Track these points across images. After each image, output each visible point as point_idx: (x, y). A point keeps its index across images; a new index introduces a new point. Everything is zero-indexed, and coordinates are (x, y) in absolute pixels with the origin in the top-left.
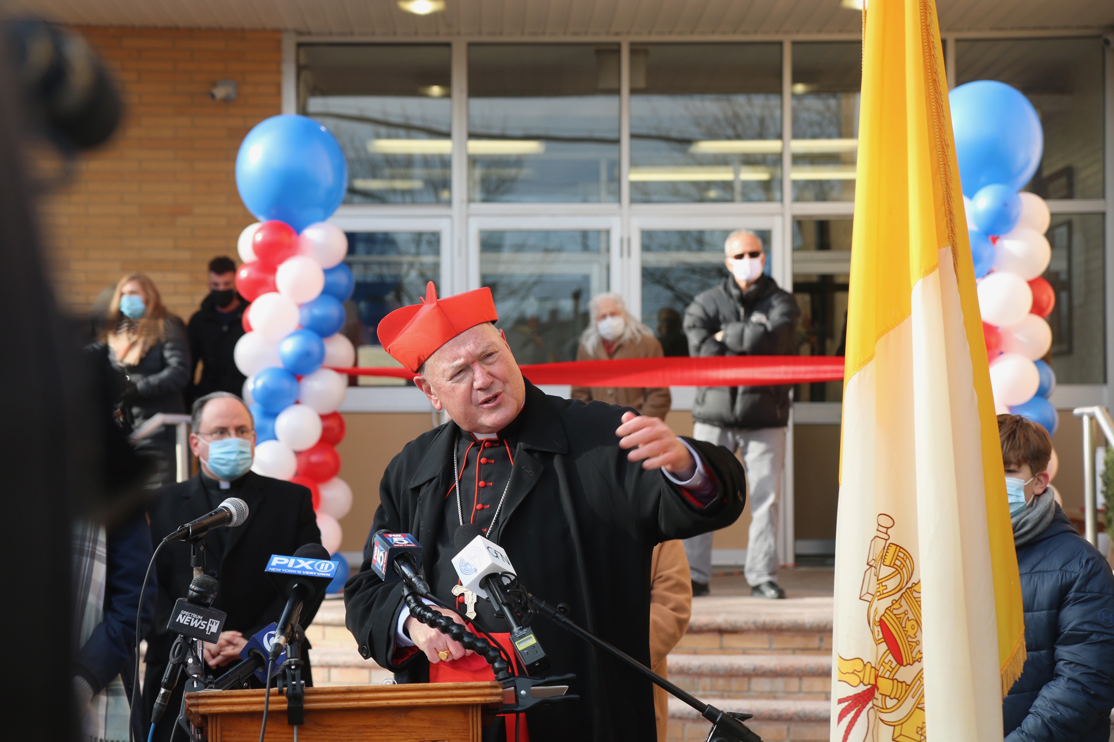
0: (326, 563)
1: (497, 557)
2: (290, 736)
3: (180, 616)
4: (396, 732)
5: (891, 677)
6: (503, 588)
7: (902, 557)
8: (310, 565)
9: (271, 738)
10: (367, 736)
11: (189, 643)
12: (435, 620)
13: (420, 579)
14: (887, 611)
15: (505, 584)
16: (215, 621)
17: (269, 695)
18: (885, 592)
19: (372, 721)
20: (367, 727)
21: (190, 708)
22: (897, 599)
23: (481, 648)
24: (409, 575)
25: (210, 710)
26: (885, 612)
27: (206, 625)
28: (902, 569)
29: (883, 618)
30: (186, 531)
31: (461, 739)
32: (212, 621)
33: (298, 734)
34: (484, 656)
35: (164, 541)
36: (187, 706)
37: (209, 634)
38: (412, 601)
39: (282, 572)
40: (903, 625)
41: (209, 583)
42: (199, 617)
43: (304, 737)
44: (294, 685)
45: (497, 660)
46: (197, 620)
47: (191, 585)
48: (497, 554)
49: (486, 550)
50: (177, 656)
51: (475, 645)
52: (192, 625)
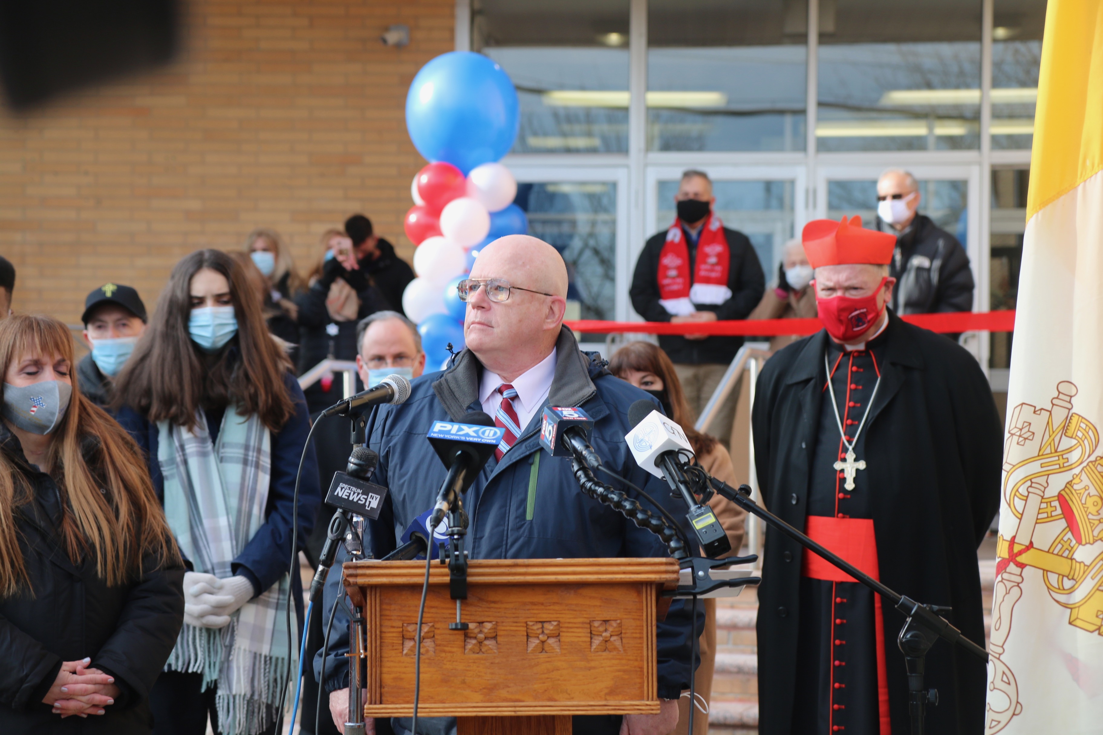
0: (491, 430)
1: (674, 433)
2: (453, 611)
3: (339, 489)
4: (565, 610)
5: (1069, 557)
6: (680, 466)
7: (1084, 428)
8: (475, 432)
9: (432, 613)
10: (535, 614)
11: (348, 519)
12: (607, 495)
13: (591, 453)
14: (1068, 486)
15: (683, 462)
16: (375, 495)
17: (430, 567)
18: (1065, 465)
19: (539, 597)
20: (533, 604)
21: (348, 579)
22: (1077, 474)
23: (656, 525)
24: (579, 449)
25: (369, 581)
26: (1066, 486)
27: (366, 500)
28: (1083, 441)
29: (1063, 493)
30: (345, 405)
31: (634, 619)
32: (371, 496)
33: (461, 610)
34: (659, 534)
35: (322, 414)
36: (345, 576)
37: (369, 509)
38: (583, 476)
39: (444, 438)
40: (1083, 502)
41: (368, 455)
42: (359, 491)
43: (468, 613)
44: (457, 556)
45: (673, 538)
46: (356, 494)
47: (350, 458)
48: (673, 431)
49: (662, 426)
50: (336, 532)
51: (650, 522)
52: (351, 498)
